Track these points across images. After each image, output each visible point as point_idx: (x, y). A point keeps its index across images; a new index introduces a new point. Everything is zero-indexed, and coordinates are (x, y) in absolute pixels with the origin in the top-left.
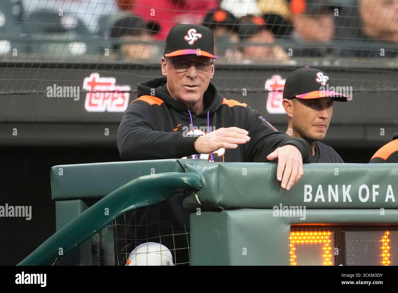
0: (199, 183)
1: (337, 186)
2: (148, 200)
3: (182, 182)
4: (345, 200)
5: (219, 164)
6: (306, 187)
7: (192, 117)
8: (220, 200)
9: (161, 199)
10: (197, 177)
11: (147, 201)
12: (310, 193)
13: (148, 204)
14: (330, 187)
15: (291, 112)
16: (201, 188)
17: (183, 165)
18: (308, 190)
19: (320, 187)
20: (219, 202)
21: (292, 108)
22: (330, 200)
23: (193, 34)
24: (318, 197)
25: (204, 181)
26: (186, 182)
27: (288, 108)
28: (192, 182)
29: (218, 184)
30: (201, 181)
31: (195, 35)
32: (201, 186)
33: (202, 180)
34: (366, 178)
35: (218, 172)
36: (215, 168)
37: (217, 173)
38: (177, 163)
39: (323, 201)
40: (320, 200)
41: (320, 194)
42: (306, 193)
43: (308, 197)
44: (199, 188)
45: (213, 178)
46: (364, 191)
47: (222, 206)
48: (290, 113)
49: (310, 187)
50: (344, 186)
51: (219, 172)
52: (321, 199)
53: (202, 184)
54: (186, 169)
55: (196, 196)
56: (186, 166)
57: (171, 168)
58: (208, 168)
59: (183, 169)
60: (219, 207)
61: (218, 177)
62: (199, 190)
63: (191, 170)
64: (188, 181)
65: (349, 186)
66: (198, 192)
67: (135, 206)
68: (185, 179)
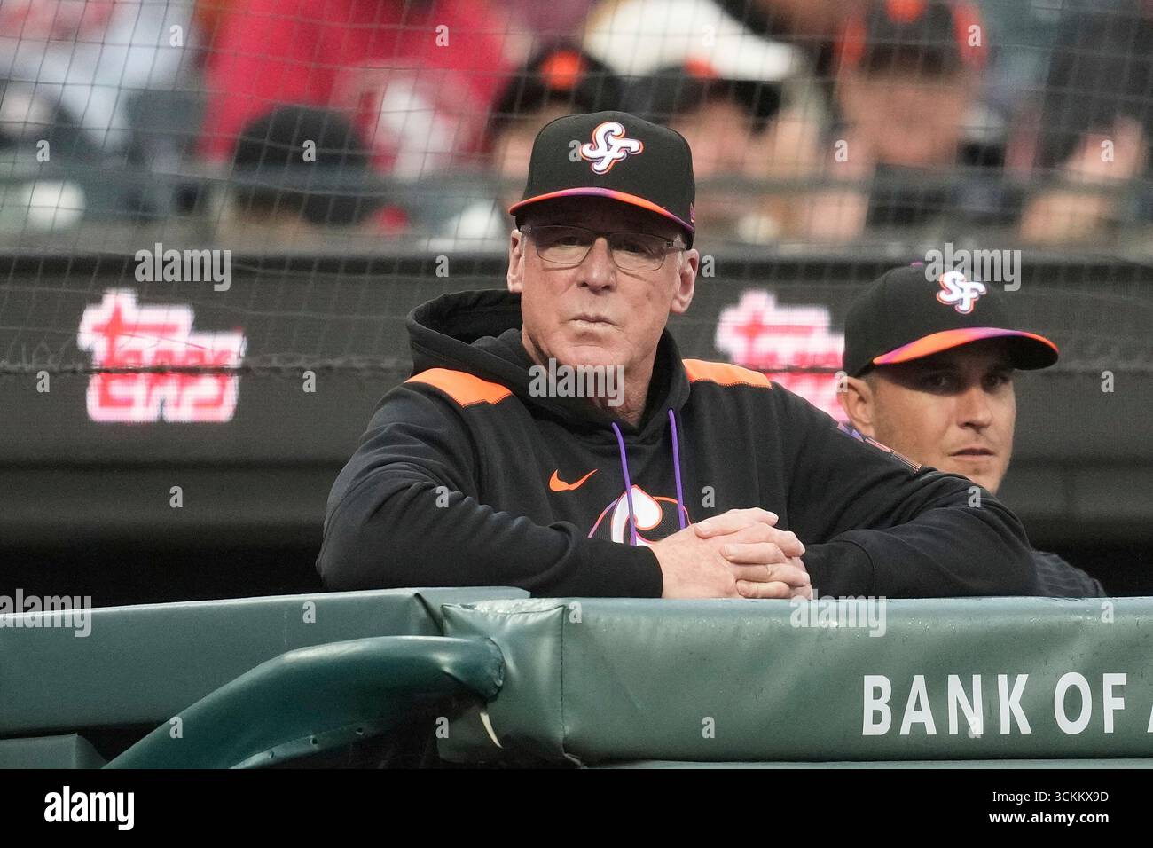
0: (495, 673)
1: (977, 679)
2: (314, 734)
3: (435, 669)
4: (1005, 729)
5: (564, 606)
6: (870, 682)
7: (625, 444)
8: (567, 733)
9: (360, 730)
10: (487, 650)
11: (312, 737)
12: (882, 705)
13: (316, 747)
14: (954, 682)
15: (868, 422)
16: (500, 689)
17: (438, 609)
18: (877, 693)
19: (919, 683)
20: (565, 739)
21: (869, 408)
22: (953, 729)
23: (611, 139)
24: (910, 717)
25: (510, 663)
26: (447, 670)
27: (860, 408)
28: (471, 669)
29: (561, 674)
30: (501, 665)
31: (619, 143)
32: (501, 682)
33: (503, 662)
34: (1080, 648)
35: (559, 633)
36: (548, 620)
37: (557, 636)
38: (417, 603)
39: (931, 730)
40: (918, 728)
41: (918, 707)
42: (870, 705)
43: (877, 717)
44: (494, 692)
45: (545, 654)
46: (1073, 696)
47: (575, 753)
48: (865, 425)
49: (884, 683)
50: (1003, 679)
51: (564, 633)
52: (923, 725)
53: (506, 676)
54: (447, 625)
55: (485, 718)
56: (447, 614)
57: (396, 621)
58: (527, 618)
59: (437, 622)
60: (566, 755)
61: (560, 652)
62: (494, 698)
63: (464, 628)
64: (455, 666)
65: (1022, 680)
66: (490, 705)
67: (270, 757)
68: (446, 661)
